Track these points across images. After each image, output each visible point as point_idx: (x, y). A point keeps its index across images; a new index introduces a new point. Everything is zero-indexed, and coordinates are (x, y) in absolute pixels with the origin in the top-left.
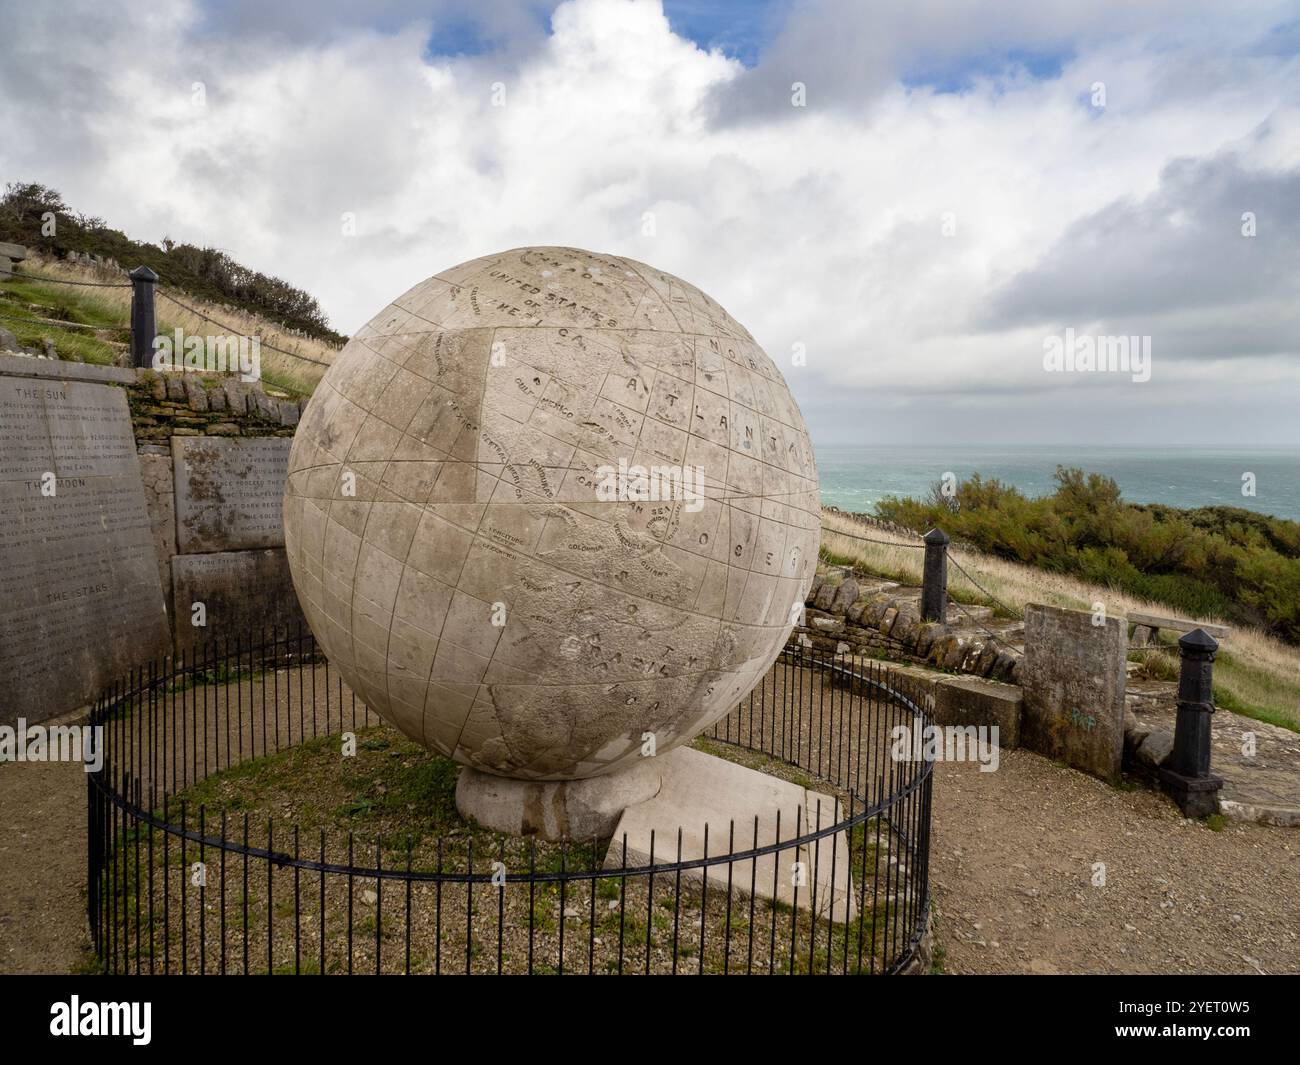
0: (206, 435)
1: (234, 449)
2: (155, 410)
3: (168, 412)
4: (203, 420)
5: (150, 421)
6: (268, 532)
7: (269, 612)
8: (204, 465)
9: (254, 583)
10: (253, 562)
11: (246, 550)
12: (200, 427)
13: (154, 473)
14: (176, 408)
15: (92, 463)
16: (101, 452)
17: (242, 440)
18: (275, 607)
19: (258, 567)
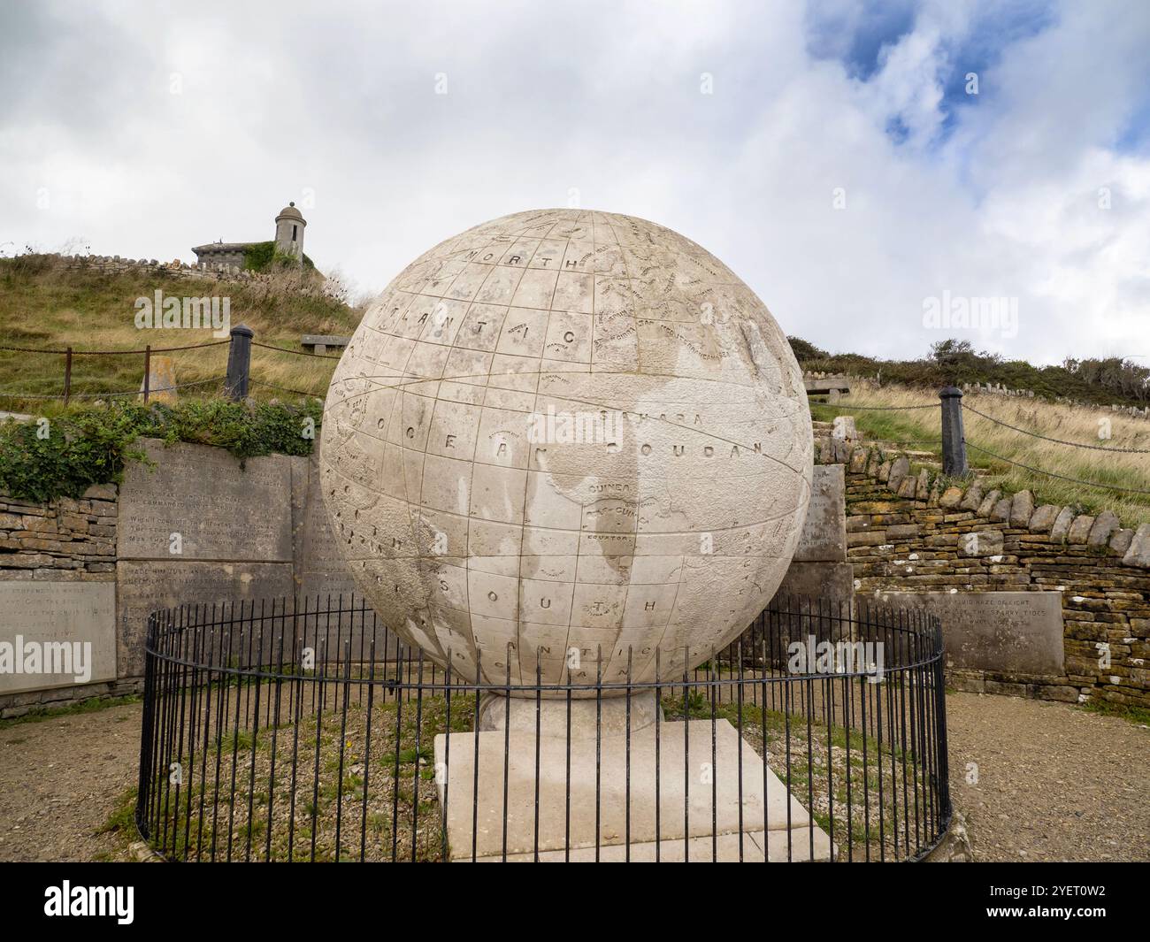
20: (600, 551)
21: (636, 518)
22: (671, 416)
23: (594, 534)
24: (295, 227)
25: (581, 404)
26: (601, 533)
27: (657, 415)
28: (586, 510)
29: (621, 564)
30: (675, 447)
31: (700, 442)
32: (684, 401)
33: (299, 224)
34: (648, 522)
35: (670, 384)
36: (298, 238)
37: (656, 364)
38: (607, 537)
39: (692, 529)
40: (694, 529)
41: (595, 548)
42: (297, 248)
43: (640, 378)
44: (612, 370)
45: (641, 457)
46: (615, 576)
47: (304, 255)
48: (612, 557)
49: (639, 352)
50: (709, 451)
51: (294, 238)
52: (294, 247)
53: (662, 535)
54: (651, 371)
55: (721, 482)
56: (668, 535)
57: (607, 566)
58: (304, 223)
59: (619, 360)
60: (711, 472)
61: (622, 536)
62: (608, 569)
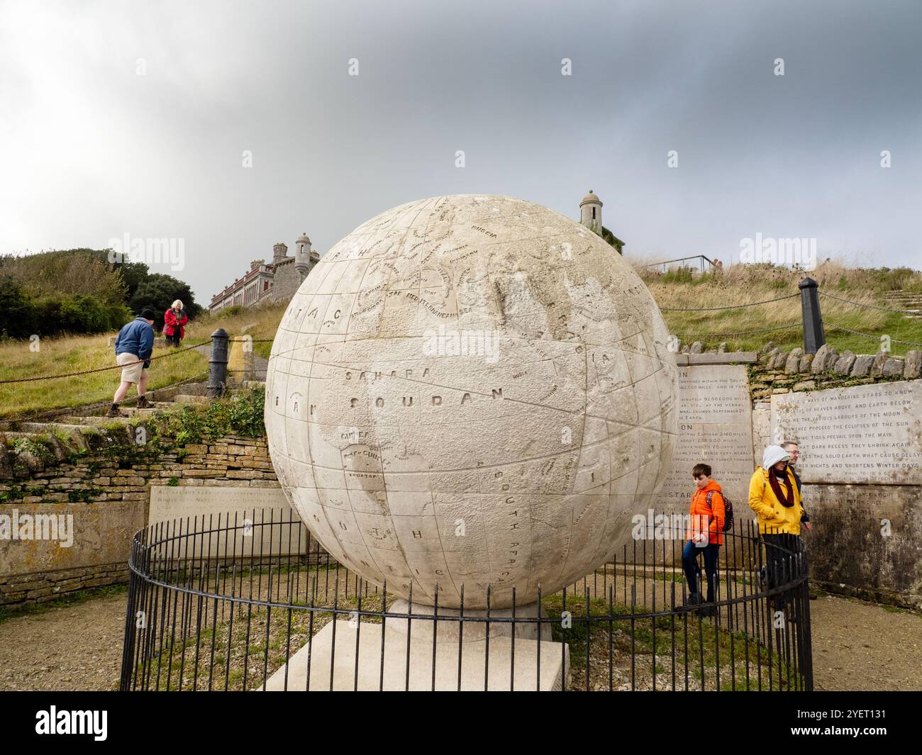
0: (794, 392)
1: (809, 401)
2: (764, 378)
3: (771, 378)
4: (791, 381)
5: (761, 386)
6: (830, 470)
7: (828, 541)
8: (788, 415)
9: (818, 513)
10: (818, 496)
11: (814, 484)
12: (789, 386)
13: (760, 423)
14: (776, 375)
15: (703, 416)
16: (712, 408)
17: (815, 393)
18: (833, 538)
19: (822, 499)
20: (360, 487)
21: (380, 459)
22: (401, 372)
23: (353, 473)
24: (594, 209)
25: (335, 368)
26: (359, 473)
27: (389, 372)
28: (343, 453)
29: (379, 498)
30: (404, 398)
31: (429, 392)
32: (415, 357)
33: (597, 206)
34: (389, 463)
35: (402, 344)
36: (597, 216)
37: (394, 328)
38: (362, 476)
39: (431, 470)
40: (434, 469)
41: (356, 484)
42: (597, 225)
43: (379, 342)
44: (358, 338)
45: (376, 408)
46: (377, 508)
47: (603, 228)
48: (371, 492)
49: (381, 320)
50: (437, 400)
51: (594, 218)
52: (594, 223)
53: (405, 474)
54: (388, 334)
55: (452, 426)
56: (410, 474)
57: (368, 499)
58: (601, 204)
59: (365, 329)
60: (440, 418)
61: (373, 474)
62: (371, 502)
